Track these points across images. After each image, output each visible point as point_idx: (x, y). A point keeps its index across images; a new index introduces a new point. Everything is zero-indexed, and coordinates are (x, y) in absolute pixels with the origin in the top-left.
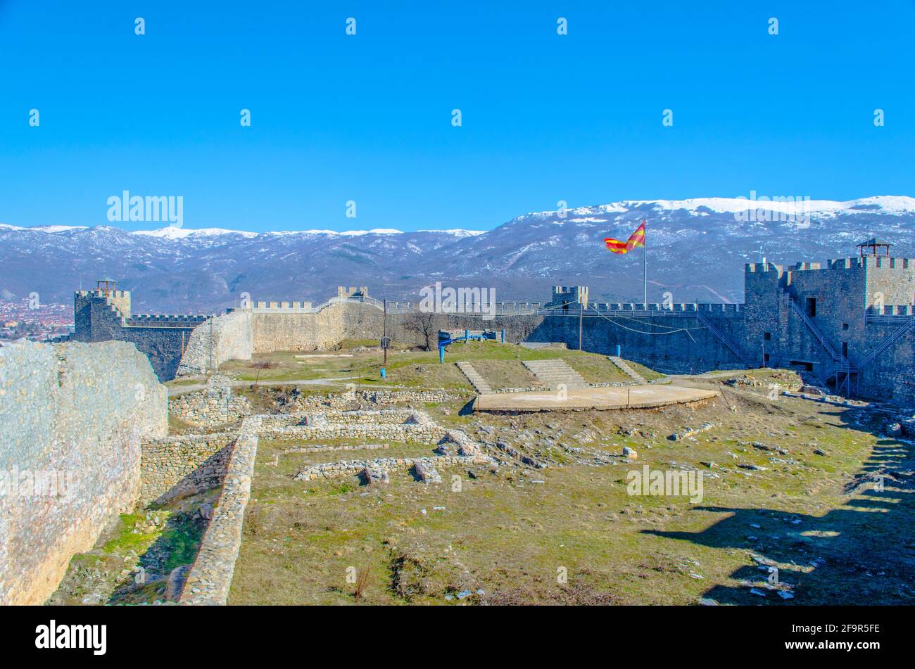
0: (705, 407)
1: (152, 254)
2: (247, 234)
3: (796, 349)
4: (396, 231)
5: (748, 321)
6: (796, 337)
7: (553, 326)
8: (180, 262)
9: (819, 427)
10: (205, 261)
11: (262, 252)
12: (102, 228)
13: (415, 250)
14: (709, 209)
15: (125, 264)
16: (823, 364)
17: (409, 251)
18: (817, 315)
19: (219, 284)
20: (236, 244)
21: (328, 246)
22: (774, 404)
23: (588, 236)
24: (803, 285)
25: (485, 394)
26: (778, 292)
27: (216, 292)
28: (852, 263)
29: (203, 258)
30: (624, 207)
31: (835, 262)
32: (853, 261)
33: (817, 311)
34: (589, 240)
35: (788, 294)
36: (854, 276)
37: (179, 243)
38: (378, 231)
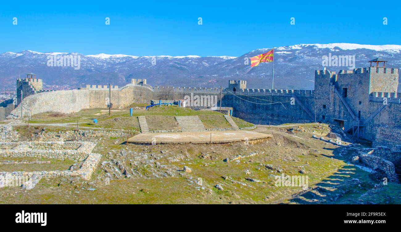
0: (261, 143)
1: (94, 65)
2: (134, 57)
3: (337, 113)
4: (198, 57)
5: (316, 99)
6: (337, 108)
7: (228, 99)
8: (106, 68)
9: (316, 156)
10: (116, 68)
11: (140, 65)
12: (74, 54)
13: (206, 65)
14: (340, 48)
15: (83, 69)
16: (349, 121)
17: (203, 65)
18: (347, 97)
19: (122, 78)
20: (129, 61)
21: (168, 63)
22: (301, 142)
23: (283, 60)
24: (341, 82)
25: (144, 133)
26: (330, 85)
27: (120, 82)
28: (364, 71)
29: (115, 67)
30: (300, 47)
31: (357, 70)
32: (365, 69)
33: (347, 94)
34: (283, 62)
35: (334, 86)
36: (365, 77)
37: (106, 60)
38: (190, 56)
